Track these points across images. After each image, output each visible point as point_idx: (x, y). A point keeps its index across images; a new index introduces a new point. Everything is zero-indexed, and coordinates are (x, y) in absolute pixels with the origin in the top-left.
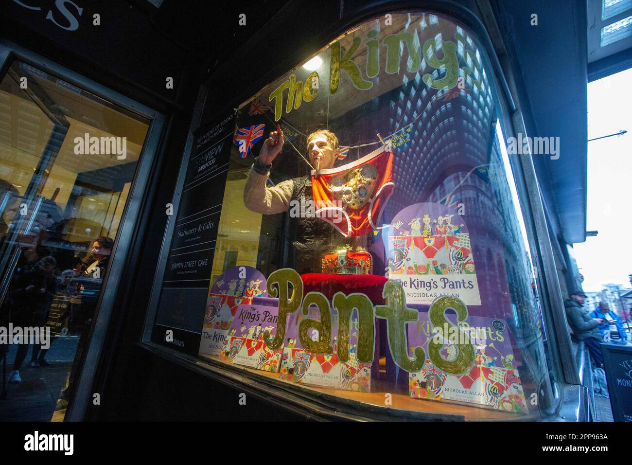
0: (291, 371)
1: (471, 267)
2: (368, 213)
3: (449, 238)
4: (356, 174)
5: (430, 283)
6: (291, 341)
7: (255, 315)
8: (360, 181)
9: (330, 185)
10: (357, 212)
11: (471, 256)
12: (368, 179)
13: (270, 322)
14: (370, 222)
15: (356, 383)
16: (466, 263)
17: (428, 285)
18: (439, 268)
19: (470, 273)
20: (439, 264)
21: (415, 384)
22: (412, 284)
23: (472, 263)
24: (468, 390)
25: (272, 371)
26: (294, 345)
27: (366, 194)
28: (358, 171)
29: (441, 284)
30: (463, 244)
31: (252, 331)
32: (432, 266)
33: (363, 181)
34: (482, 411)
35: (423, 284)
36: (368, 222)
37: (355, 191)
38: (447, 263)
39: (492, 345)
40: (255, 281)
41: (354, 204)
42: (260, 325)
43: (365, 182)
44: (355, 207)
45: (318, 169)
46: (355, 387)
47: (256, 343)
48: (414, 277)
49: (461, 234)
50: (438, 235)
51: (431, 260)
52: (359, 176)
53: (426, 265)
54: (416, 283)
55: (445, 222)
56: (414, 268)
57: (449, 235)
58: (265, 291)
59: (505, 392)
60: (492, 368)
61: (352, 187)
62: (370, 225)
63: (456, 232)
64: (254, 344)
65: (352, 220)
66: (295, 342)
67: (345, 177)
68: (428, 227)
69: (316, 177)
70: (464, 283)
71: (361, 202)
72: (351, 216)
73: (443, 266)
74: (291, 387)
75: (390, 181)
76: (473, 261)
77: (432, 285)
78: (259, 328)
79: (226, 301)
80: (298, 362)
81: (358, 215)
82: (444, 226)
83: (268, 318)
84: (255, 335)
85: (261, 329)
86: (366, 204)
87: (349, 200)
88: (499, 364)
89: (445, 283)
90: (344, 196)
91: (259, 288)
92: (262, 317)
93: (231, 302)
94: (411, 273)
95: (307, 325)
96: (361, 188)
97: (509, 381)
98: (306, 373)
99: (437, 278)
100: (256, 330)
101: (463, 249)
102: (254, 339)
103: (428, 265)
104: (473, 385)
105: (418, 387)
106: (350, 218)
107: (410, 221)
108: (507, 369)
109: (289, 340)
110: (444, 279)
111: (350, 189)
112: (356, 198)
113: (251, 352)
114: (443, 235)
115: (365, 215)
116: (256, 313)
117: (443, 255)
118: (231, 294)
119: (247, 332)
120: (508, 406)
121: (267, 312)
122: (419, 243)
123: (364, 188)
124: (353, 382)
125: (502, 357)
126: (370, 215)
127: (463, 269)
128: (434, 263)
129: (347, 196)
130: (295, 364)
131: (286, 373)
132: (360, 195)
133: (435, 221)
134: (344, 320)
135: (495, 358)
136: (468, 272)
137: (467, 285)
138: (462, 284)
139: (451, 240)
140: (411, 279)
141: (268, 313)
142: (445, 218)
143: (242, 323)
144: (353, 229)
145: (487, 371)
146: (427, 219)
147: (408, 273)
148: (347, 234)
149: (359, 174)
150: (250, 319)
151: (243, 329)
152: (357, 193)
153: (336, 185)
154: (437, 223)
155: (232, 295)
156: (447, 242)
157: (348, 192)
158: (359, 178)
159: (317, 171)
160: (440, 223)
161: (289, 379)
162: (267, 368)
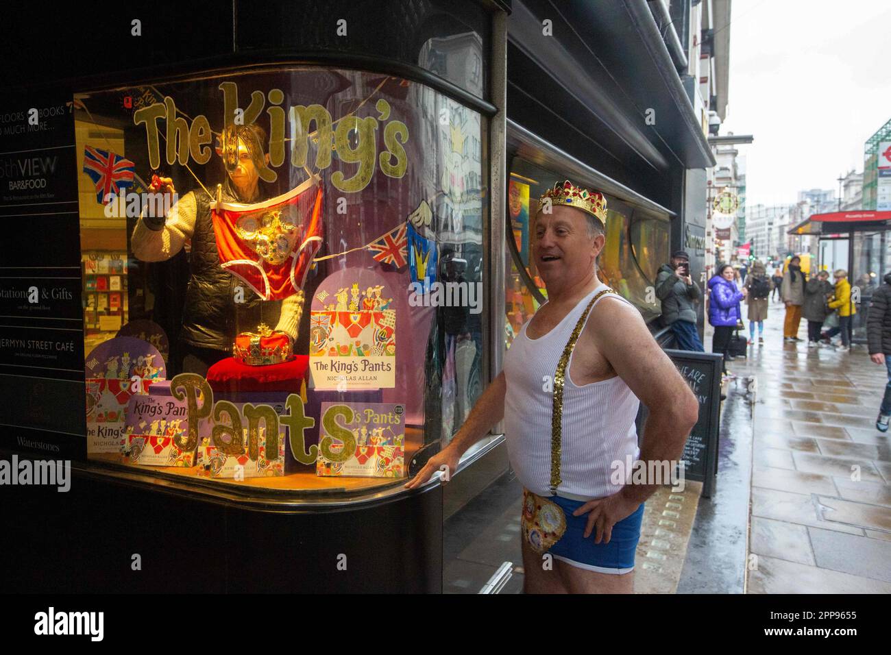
0: (208, 468)
1: (392, 349)
2: (290, 271)
3: (375, 315)
4: (273, 218)
5: (351, 365)
6: (205, 440)
7: (155, 407)
8: (279, 228)
9: (239, 227)
10: (276, 269)
11: (393, 336)
12: (290, 227)
13: (177, 414)
14: (293, 284)
15: (271, 470)
16: (388, 345)
17: (349, 367)
18: (362, 349)
19: (391, 355)
20: (361, 345)
21: (322, 465)
22: (333, 368)
23: (393, 344)
24: (363, 466)
25: (186, 466)
26: (208, 444)
27: (287, 246)
28: (276, 215)
29: (361, 366)
30: (389, 323)
31: (155, 426)
32: (354, 347)
33: (283, 230)
34: (370, 480)
35: (344, 366)
36: (291, 283)
37: (272, 242)
38: (371, 345)
39: (389, 428)
40: (144, 357)
41: (272, 259)
42: (164, 419)
43: (286, 231)
44: (274, 263)
45: (220, 200)
46: (270, 473)
47: (163, 440)
48: (335, 359)
49: (389, 311)
50: (365, 311)
51: (355, 340)
52: (277, 220)
53: (348, 346)
54: (337, 366)
55: (374, 295)
56: (336, 349)
57: (377, 311)
58: (161, 369)
59: (390, 463)
60: (385, 447)
61: (269, 236)
62: (293, 288)
63: (383, 308)
64: (160, 441)
65: (270, 280)
66: (209, 440)
67: (260, 221)
68: (356, 300)
69: (218, 212)
70: (383, 365)
71: (281, 257)
72: (269, 274)
73: (366, 347)
74: (209, 483)
75: (317, 235)
76: (394, 341)
77: (353, 367)
78: (163, 423)
79: (107, 386)
80: (214, 459)
81: (278, 274)
82: (373, 299)
83: (173, 410)
84: (159, 430)
85: (167, 423)
86: (288, 259)
87: (266, 254)
88: (391, 443)
89: (365, 366)
90: (258, 247)
91: (152, 365)
92: (165, 410)
93: (114, 386)
94: (333, 355)
95: (219, 429)
96: (280, 238)
97: (395, 455)
98: (223, 468)
99: (358, 360)
100: (160, 425)
101: (388, 329)
102: (159, 436)
103: (351, 346)
104: (367, 461)
105: (324, 467)
106: (268, 277)
107: (337, 292)
108: (396, 446)
109: (202, 439)
110: (365, 361)
111: (266, 238)
112: (274, 251)
113: (158, 450)
114: (370, 311)
115: (287, 274)
116: (156, 405)
117: (368, 334)
118: (112, 375)
119: (148, 428)
120: (390, 474)
121: (170, 403)
122: (345, 319)
123: (284, 239)
124: (268, 470)
125: (395, 437)
126: (292, 274)
127: (385, 351)
128: (358, 343)
129: (263, 248)
130: (212, 461)
131: (203, 470)
132: (280, 247)
133: (364, 293)
134: (254, 427)
135: (389, 439)
136: (388, 354)
137: (385, 367)
138: (381, 367)
139: (378, 316)
140: (332, 361)
141: (172, 405)
142: (375, 290)
143: (140, 418)
144: (271, 292)
145: (380, 450)
146: (355, 289)
147: (330, 355)
148: (265, 295)
149: (277, 219)
150: (150, 412)
151: (142, 425)
152: (275, 245)
153: (247, 229)
154: (366, 296)
155: (114, 377)
156: (373, 319)
157: (263, 243)
158: (277, 225)
159: (219, 204)
160: (369, 296)
161: (206, 474)
162: (180, 464)
